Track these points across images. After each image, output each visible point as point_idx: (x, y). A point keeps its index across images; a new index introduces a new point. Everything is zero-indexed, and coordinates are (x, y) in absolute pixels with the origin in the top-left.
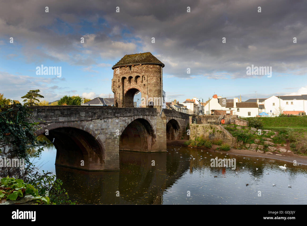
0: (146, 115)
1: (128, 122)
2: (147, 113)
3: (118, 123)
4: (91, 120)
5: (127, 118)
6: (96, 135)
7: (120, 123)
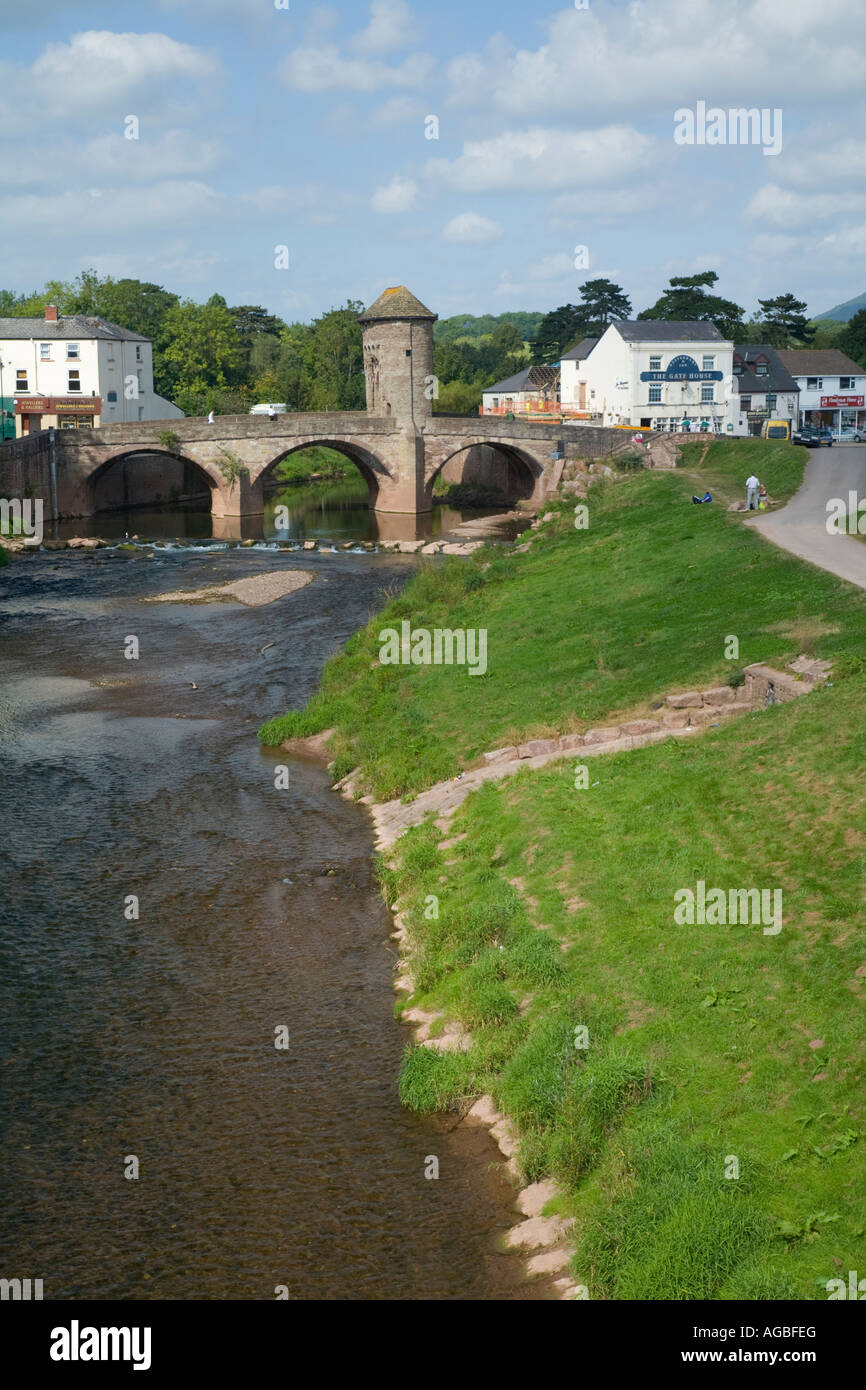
0: (350, 434)
1: (286, 446)
2: (354, 430)
3: (254, 448)
4: (194, 441)
5: (282, 439)
6: (203, 461)
7: (262, 447)
